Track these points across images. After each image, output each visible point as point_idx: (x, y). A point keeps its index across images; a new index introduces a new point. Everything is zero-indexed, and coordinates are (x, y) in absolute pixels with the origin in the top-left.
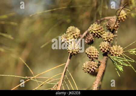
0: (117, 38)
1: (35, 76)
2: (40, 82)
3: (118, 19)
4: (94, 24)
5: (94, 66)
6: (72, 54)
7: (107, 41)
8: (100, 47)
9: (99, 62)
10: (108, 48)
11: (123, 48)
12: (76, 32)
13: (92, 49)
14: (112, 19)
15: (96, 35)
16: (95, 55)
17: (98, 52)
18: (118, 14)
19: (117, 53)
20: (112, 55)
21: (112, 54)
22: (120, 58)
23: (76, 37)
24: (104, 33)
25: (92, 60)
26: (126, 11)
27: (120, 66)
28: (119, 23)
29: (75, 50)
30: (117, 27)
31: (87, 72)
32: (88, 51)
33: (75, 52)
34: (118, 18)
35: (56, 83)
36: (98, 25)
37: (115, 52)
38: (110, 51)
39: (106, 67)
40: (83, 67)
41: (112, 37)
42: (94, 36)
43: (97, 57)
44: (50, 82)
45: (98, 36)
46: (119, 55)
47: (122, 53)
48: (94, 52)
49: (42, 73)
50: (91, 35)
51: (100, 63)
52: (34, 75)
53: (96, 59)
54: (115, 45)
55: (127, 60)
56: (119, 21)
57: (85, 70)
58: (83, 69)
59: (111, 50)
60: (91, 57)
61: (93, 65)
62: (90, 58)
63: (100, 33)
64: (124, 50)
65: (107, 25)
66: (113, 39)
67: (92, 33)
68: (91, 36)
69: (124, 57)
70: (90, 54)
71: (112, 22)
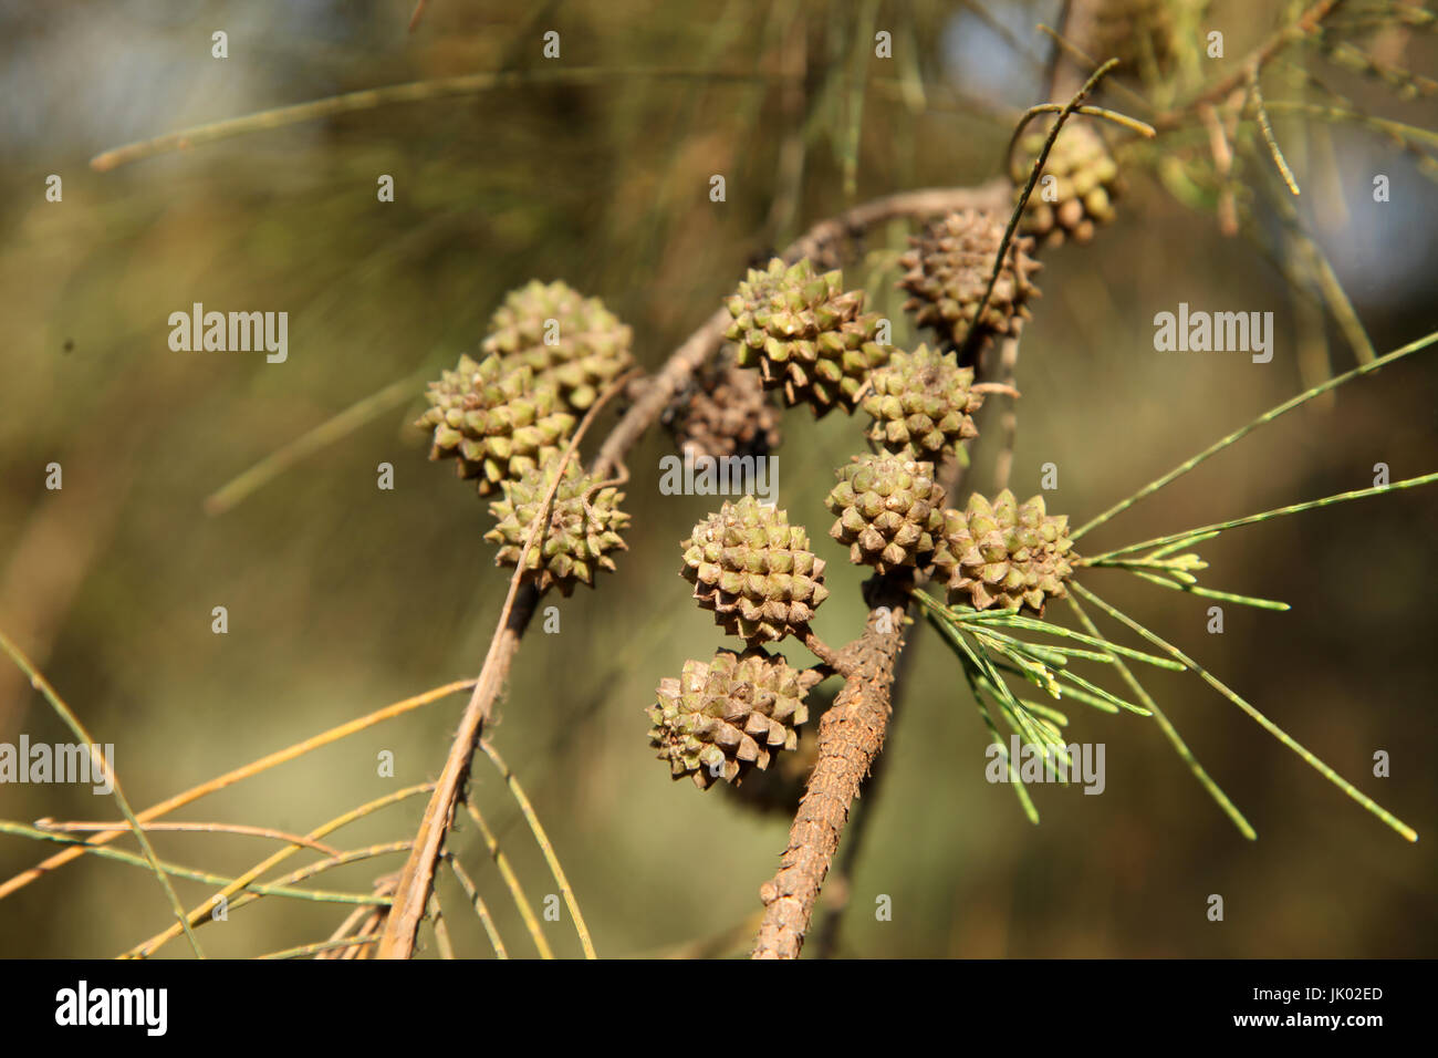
0: (1010, 421)
1: (137, 810)
2: (196, 875)
3: (1024, 221)
4: (776, 265)
5: (769, 709)
6: (546, 577)
7: (909, 447)
8: (838, 510)
9: (826, 669)
10: (924, 523)
11: (1073, 525)
12: (590, 351)
13: (754, 534)
14: (960, 211)
15: (800, 377)
16: (787, 598)
17: (819, 565)
18: (1024, 168)
19: (1016, 579)
20: (965, 597)
21: (958, 582)
22: (1039, 625)
23: (582, 398)
24: (881, 362)
25: (755, 647)
26: (1112, 134)
27: (1037, 716)
28: (1035, 264)
29: (572, 542)
30: (1020, 298)
31: (699, 778)
32: (714, 550)
33: (572, 554)
34: (1024, 209)
35: (371, 890)
36: (819, 280)
37: (990, 560)
38: (943, 556)
39: (892, 721)
40: (656, 718)
41: (963, 411)
42: (778, 395)
43: (799, 610)
44: (297, 875)
45: (822, 394)
46: (1036, 599)
47: (1063, 580)
48: (777, 558)
49: (220, 782)
50: (746, 380)
51: (833, 678)
52: (125, 806)
53: (791, 638)
54: (991, 495)
55: (1110, 653)
56: (1040, 237)
57: (675, 750)
58: (657, 744)
59: (951, 546)
60: (738, 613)
61: (757, 700)
62: (728, 621)
63: (836, 357)
64: (1081, 547)
65: (917, 274)
66: (968, 427)
67: (756, 356)
68: (740, 396)
69: (1086, 621)
70: (729, 582)
71: (968, 247)
